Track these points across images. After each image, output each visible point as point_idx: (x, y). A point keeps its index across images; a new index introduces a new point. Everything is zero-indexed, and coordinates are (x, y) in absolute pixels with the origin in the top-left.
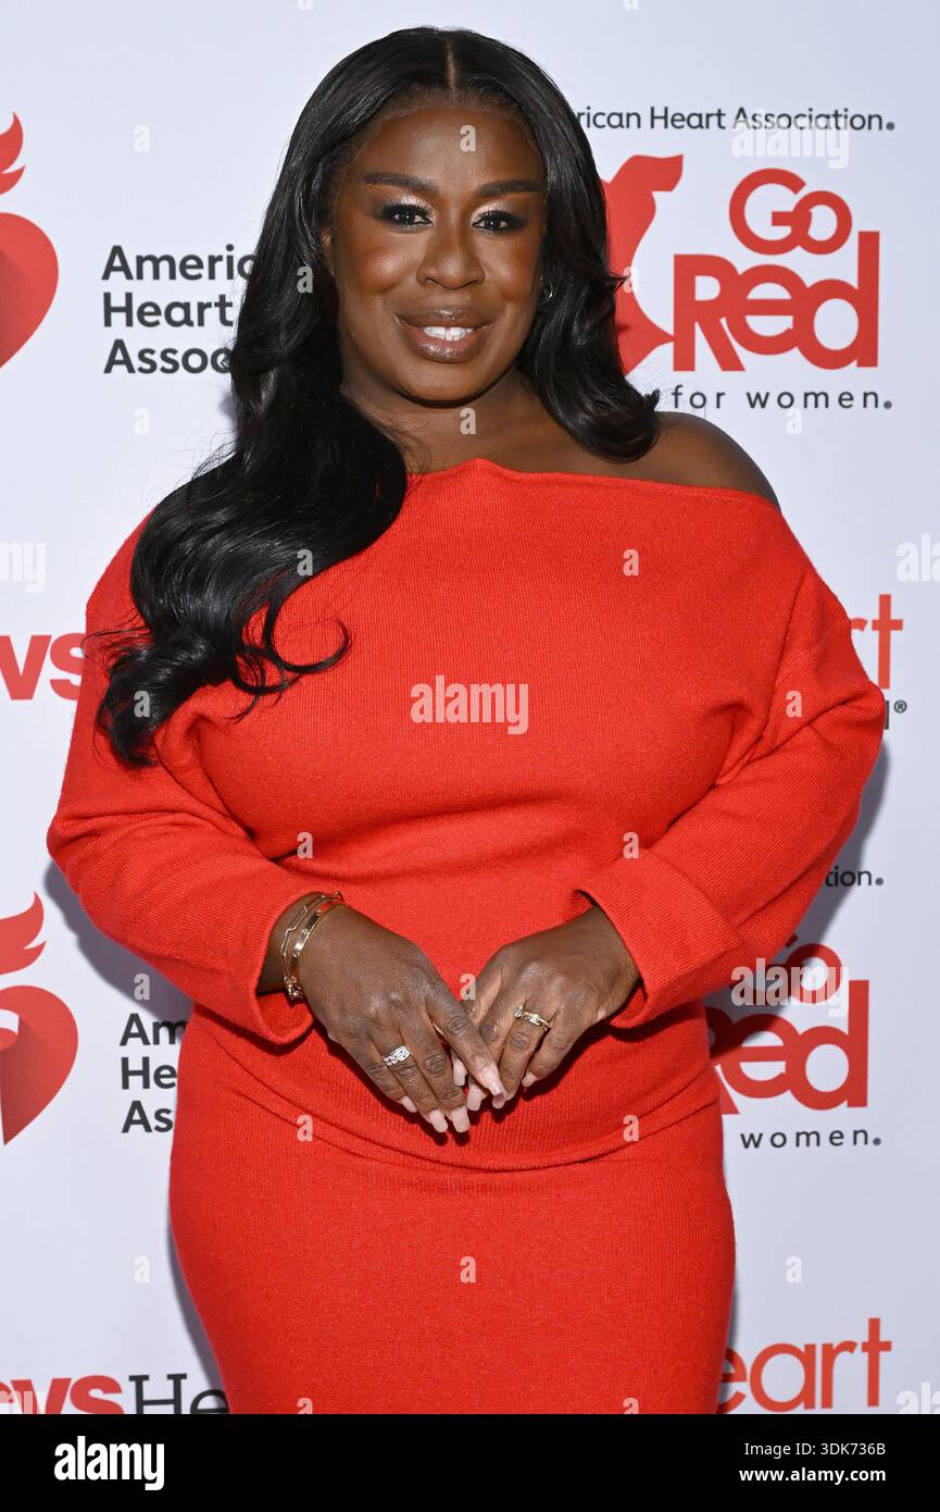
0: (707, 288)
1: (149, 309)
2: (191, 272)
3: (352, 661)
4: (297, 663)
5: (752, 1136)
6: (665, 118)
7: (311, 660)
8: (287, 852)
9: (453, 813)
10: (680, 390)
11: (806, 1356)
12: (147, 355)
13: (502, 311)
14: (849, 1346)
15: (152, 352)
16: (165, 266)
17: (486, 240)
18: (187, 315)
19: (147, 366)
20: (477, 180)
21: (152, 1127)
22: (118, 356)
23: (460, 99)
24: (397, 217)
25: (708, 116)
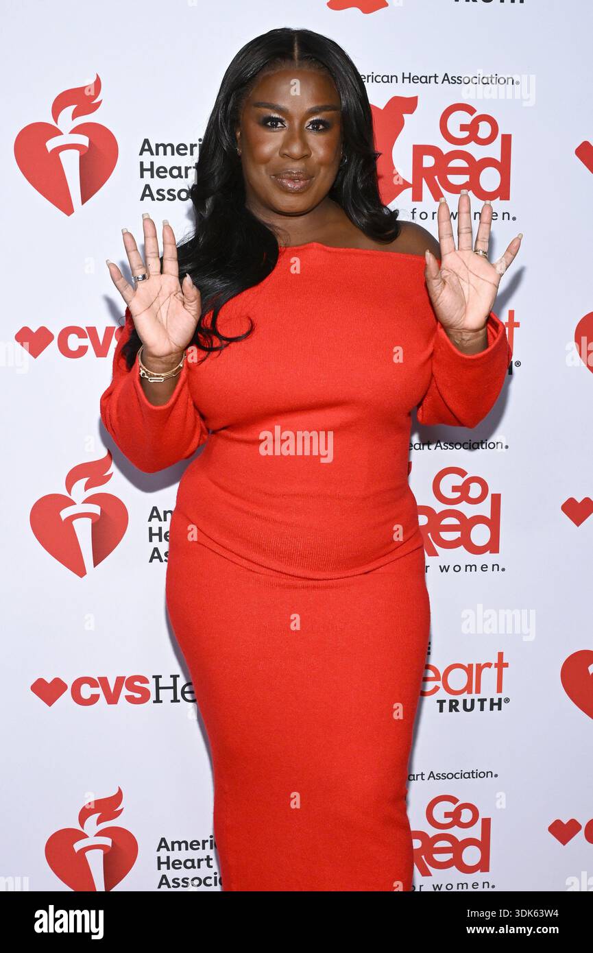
0: (429, 161)
1: (162, 170)
2: (182, 152)
3: (254, 337)
4: (228, 337)
5: (445, 567)
6: (409, 78)
7: (234, 335)
8: (222, 427)
9: (303, 410)
10: (415, 211)
11: (469, 669)
12: (161, 192)
13: (319, 171)
14: (489, 665)
15: (163, 190)
16: (169, 149)
17: (313, 136)
18: (180, 173)
19: (161, 197)
20: (309, 105)
21: (163, 560)
22: (147, 192)
23: (299, 66)
24: (269, 124)
25: (430, 77)
